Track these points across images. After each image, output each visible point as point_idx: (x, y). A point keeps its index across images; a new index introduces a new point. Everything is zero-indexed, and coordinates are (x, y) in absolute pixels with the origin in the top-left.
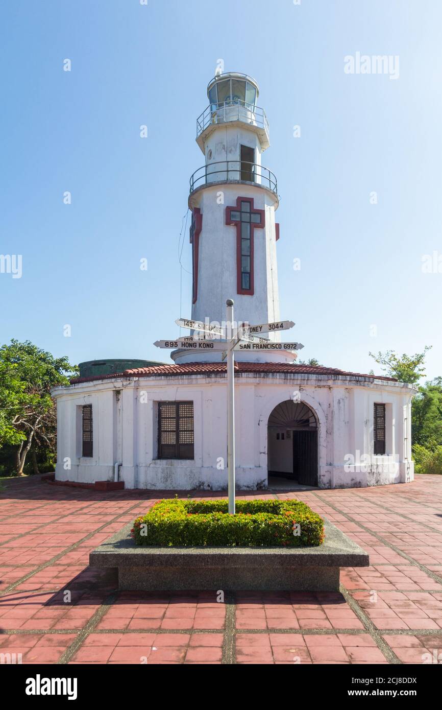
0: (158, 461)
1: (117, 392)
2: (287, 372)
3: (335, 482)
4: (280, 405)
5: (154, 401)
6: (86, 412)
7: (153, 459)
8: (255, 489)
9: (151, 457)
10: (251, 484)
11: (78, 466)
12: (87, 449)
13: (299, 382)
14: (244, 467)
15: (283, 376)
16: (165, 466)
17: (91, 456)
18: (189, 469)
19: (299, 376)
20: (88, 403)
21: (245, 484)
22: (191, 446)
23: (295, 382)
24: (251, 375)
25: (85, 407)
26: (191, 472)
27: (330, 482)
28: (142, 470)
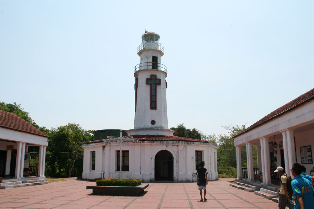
0: (117, 172)
1: (104, 147)
2: (161, 140)
3: (179, 180)
4: (159, 152)
5: (116, 151)
6: (93, 153)
7: (115, 171)
8: (150, 182)
9: (115, 170)
10: (148, 180)
11: (90, 173)
12: (93, 167)
13: (166, 144)
14: (146, 174)
15: (160, 142)
16: (119, 173)
17: (95, 170)
18: (127, 175)
19: (166, 142)
20: (94, 151)
21: (146, 180)
22: (128, 166)
23: (164, 144)
24: (148, 141)
25: (93, 152)
26: (128, 175)
27: (178, 179)
28: (111, 175)
